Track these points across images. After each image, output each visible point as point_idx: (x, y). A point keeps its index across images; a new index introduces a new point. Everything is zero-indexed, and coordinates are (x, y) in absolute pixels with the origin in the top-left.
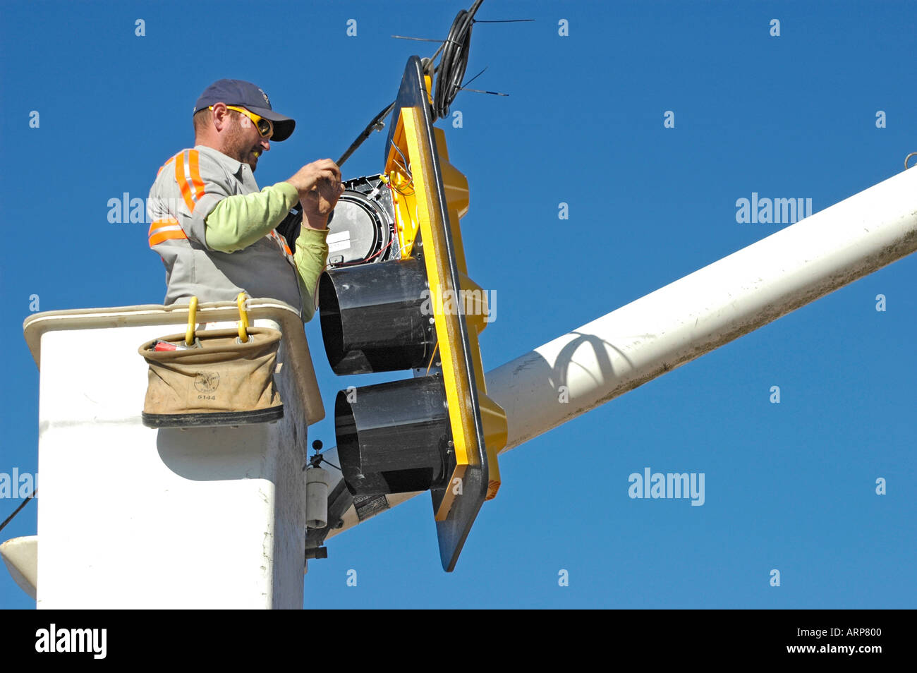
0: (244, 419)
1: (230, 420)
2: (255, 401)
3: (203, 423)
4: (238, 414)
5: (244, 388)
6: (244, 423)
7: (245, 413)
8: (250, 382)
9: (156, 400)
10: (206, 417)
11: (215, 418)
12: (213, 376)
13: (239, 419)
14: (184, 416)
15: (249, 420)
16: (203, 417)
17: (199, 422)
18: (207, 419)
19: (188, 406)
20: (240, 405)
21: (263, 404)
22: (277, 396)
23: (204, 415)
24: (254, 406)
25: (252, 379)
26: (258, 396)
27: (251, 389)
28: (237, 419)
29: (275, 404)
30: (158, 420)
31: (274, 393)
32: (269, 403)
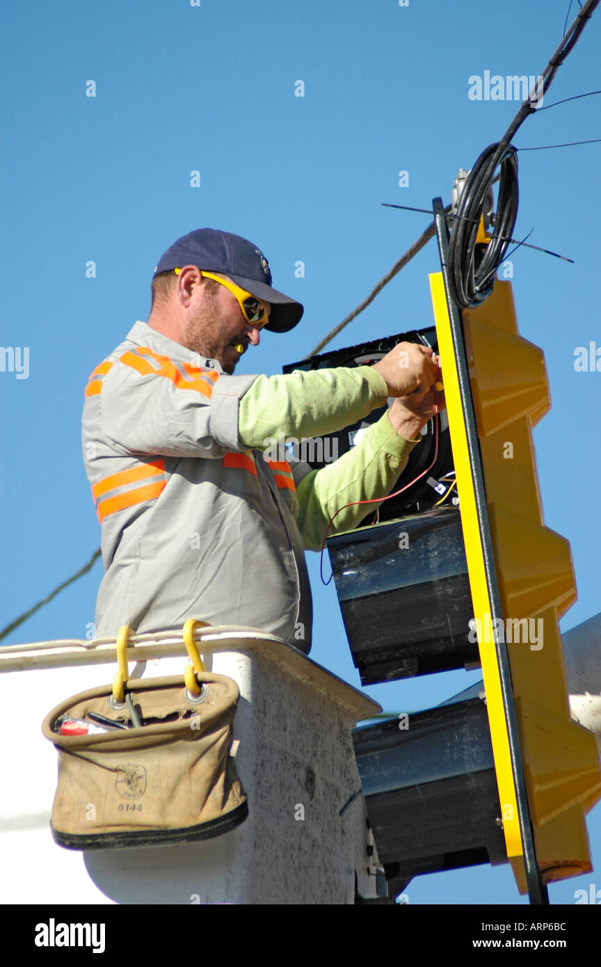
0: (183, 838)
1: (164, 840)
2: (199, 809)
3: (129, 844)
4: (174, 832)
5: (182, 788)
6: (183, 843)
7: (183, 830)
8: (190, 780)
9: (66, 809)
10: (131, 836)
11: (144, 838)
12: (139, 774)
13: (176, 838)
14: (102, 836)
15: (190, 838)
16: (127, 837)
17: (122, 844)
18: (132, 839)
19: (106, 823)
20: (177, 818)
21: (210, 812)
22: (236, 789)
23: (127, 835)
24: (195, 817)
25: (192, 776)
26: (203, 801)
27: (191, 792)
28: (173, 839)
29: (230, 806)
30: (66, 840)
31: (227, 788)
32: (220, 807)
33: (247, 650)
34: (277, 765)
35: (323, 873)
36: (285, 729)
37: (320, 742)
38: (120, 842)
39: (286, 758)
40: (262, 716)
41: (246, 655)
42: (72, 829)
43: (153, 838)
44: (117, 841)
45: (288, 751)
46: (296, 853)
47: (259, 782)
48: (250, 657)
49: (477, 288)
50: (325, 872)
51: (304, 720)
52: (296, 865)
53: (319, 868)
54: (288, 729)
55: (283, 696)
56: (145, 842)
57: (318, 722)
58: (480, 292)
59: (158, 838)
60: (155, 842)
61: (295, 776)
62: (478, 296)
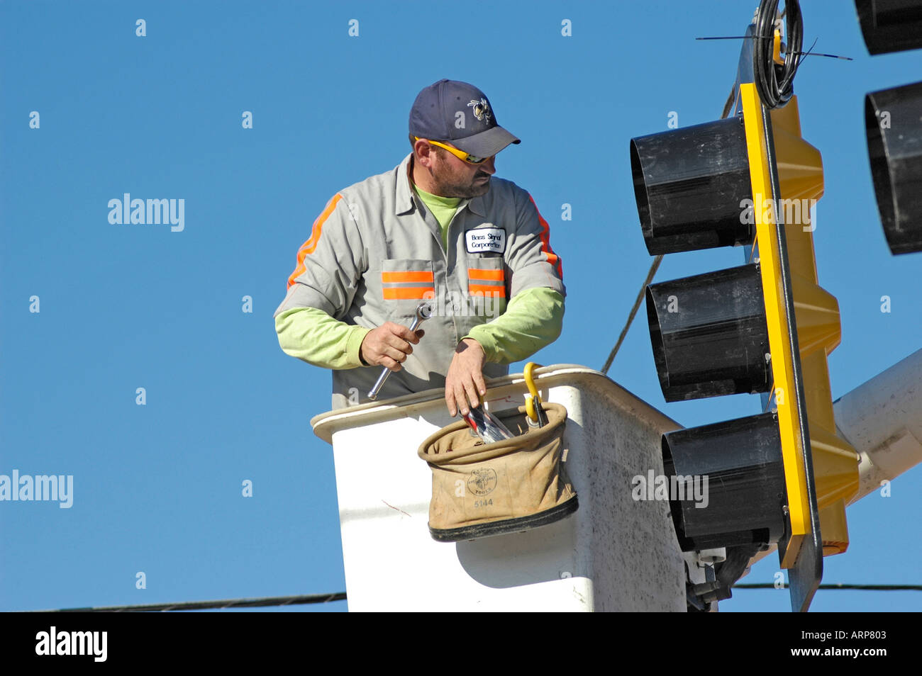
0: (527, 525)
1: (513, 527)
2: (538, 502)
3: (486, 533)
4: (520, 520)
5: (525, 486)
6: (528, 529)
7: (527, 518)
8: (531, 480)
9: (438, 511)
10: (488, 527)
11: (498, 527)
12: (490, 476)
13: (522, 525)
14: (466, 528)
15: (533, 524)
16: (485, 527)
17: (481, 534)
18: (489, 529)
19: (468, 518)
20: (523, 507)
21: (548, 503)
22: (568, 487)
23: (485, 526)
24: (535, 508)
25: (532, 476)
26: (541, 495)
27: (532, 488)
28: (520, 526)
29: (562, 500)
30: (441, 535)
31: (561, 487)
32: (555, 500)
33: (575, 383)
34: (609, 472)
35: (656, 559)
36: (613, 446)
37: (645, 459)
38: (480, 532)
39: (616, 468)
40: (592, 434)
41: (575, 387)
42: (443, 525)
43: (504, 526)
44: (478, 531)
45: (617, 462)
46: (630, 541)
47: (594, 483)
48: (578, 388)
49: (781, 91)
50: (658, 558)
51: (630, 441)
52: (632, 550)
53: (652, 554)
54: (616, 447)
55: (609, 421)
56: (500, 529)
57: (643, 445)
58: (783, 94)
59: (508, 526)
60: (506, 529)
61: (626, 482)
62: (782, 98)
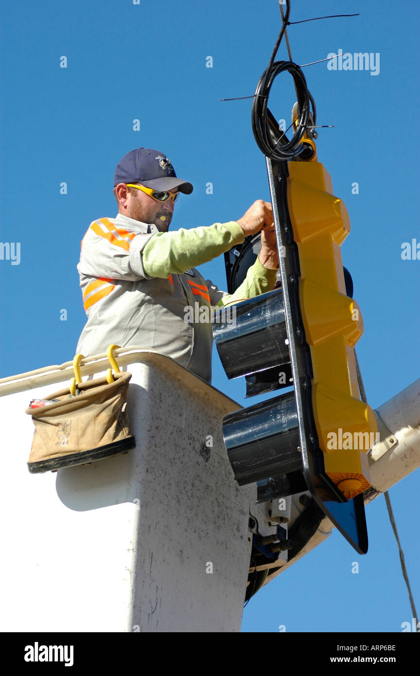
0: (89, 457)
1: (79, 459)
2: (99, 440)
3: (62, 464)
4: (84, 453)
5: (90, 429)
6: (90, 460)
7: (89, 452)
8: (95, 424)
10: (62, 459)
11: (69, 460)
12: (67, 423)
13: (86, 457)
14: (47, 461)
15: (94, 457)
16: (60, 460)
18: (63, 461)
19: (49, 453)
20: (86, 445)
21: (106, 440)
22: (126, 430)
24: (96, 444)
25: (96, 422)
26: (101, 435)
27: (95, 430)
28: (84, 458)
30: (32, 467)
31: (118, 430)
32: (112, 439)
33: (146, 362)
38: (57, 464)
40: (158, 401)
41: (146, 364)
43: (74, 459)
44: (55, 463)
48: (148, 366)
56: (70, 462)
59: (76, 458)
60: (75, 461)
